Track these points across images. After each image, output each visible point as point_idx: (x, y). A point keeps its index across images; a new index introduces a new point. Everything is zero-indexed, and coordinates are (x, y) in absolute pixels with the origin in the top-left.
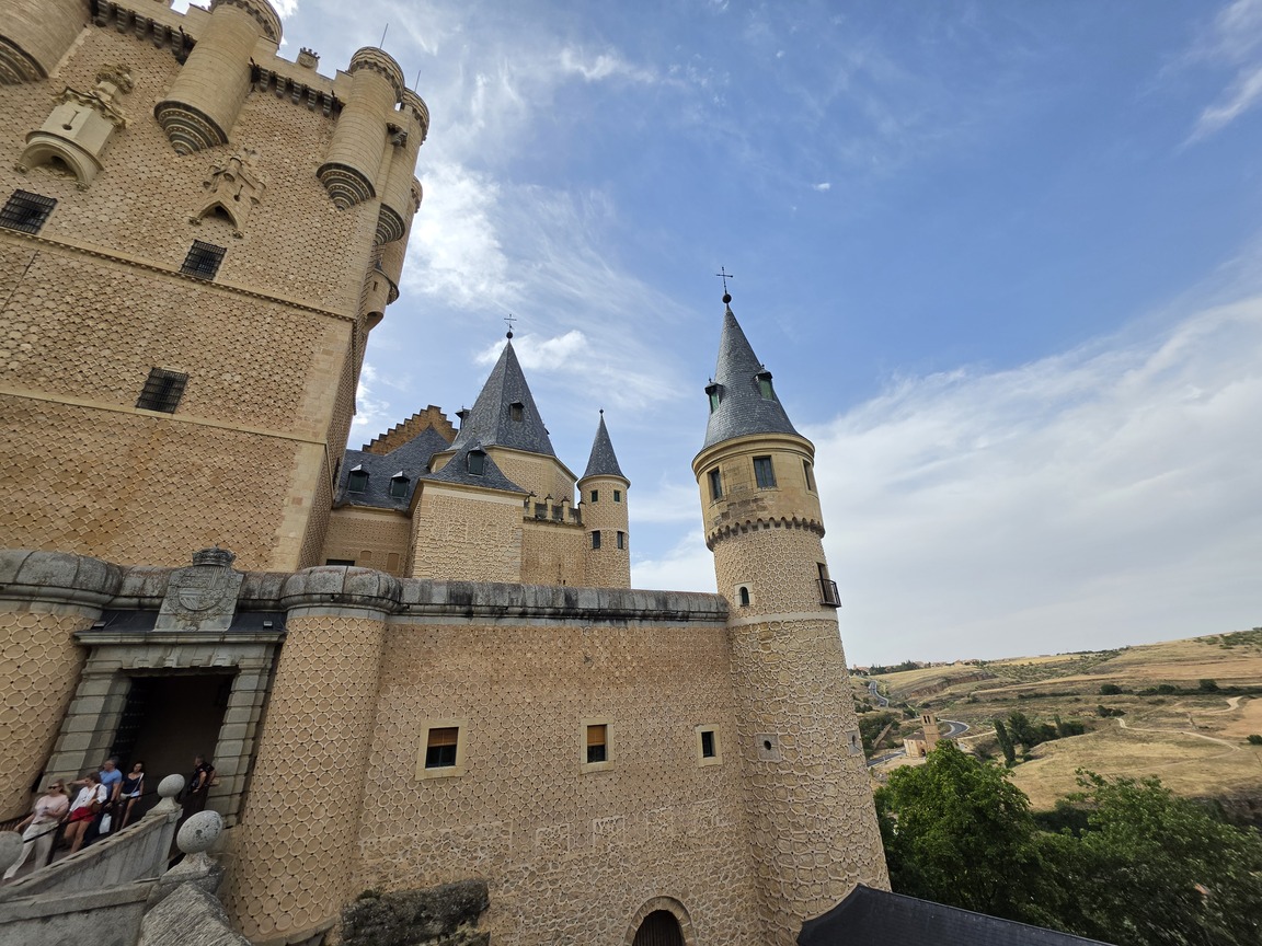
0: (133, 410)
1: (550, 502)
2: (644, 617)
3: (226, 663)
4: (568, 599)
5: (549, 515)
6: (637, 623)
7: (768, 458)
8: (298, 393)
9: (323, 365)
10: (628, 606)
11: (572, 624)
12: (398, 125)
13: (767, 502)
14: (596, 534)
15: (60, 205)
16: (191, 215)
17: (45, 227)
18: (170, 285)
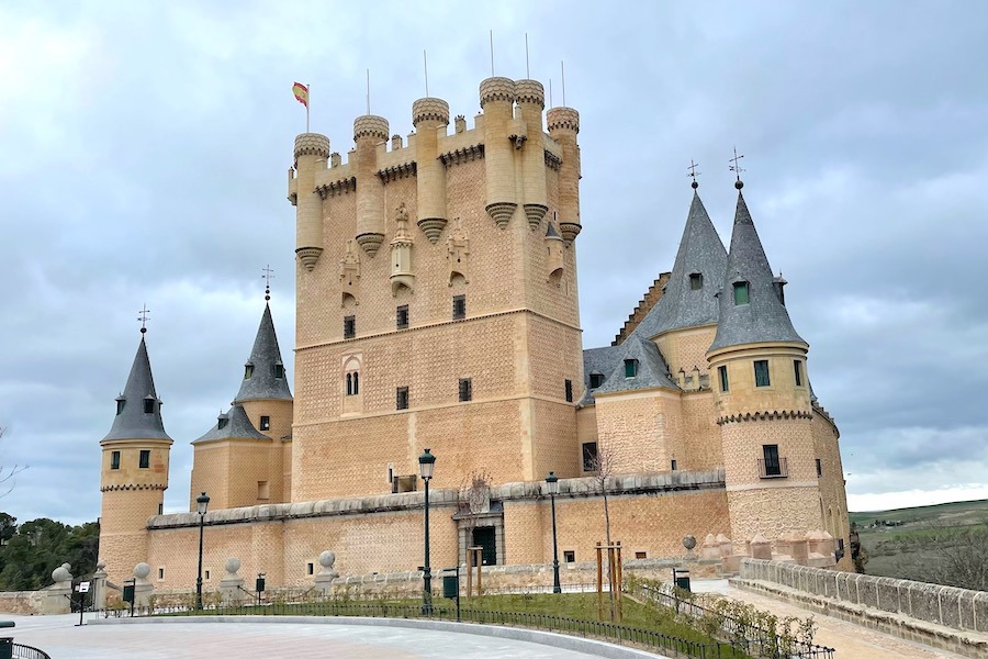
0: (459, 404)
2: (667, 489)
3: (491, 525)
4: (617, 484)
6: (663, 493)
7: (726, 367)
8: (512, 370)
9: (519, 348)
10: (653, 484)
11: (623, 497)
12: (514, 134)
13: (725, 404)
15: (410, 307)
16: (448, 281)
17: (410, 321)
18: (452, 330)
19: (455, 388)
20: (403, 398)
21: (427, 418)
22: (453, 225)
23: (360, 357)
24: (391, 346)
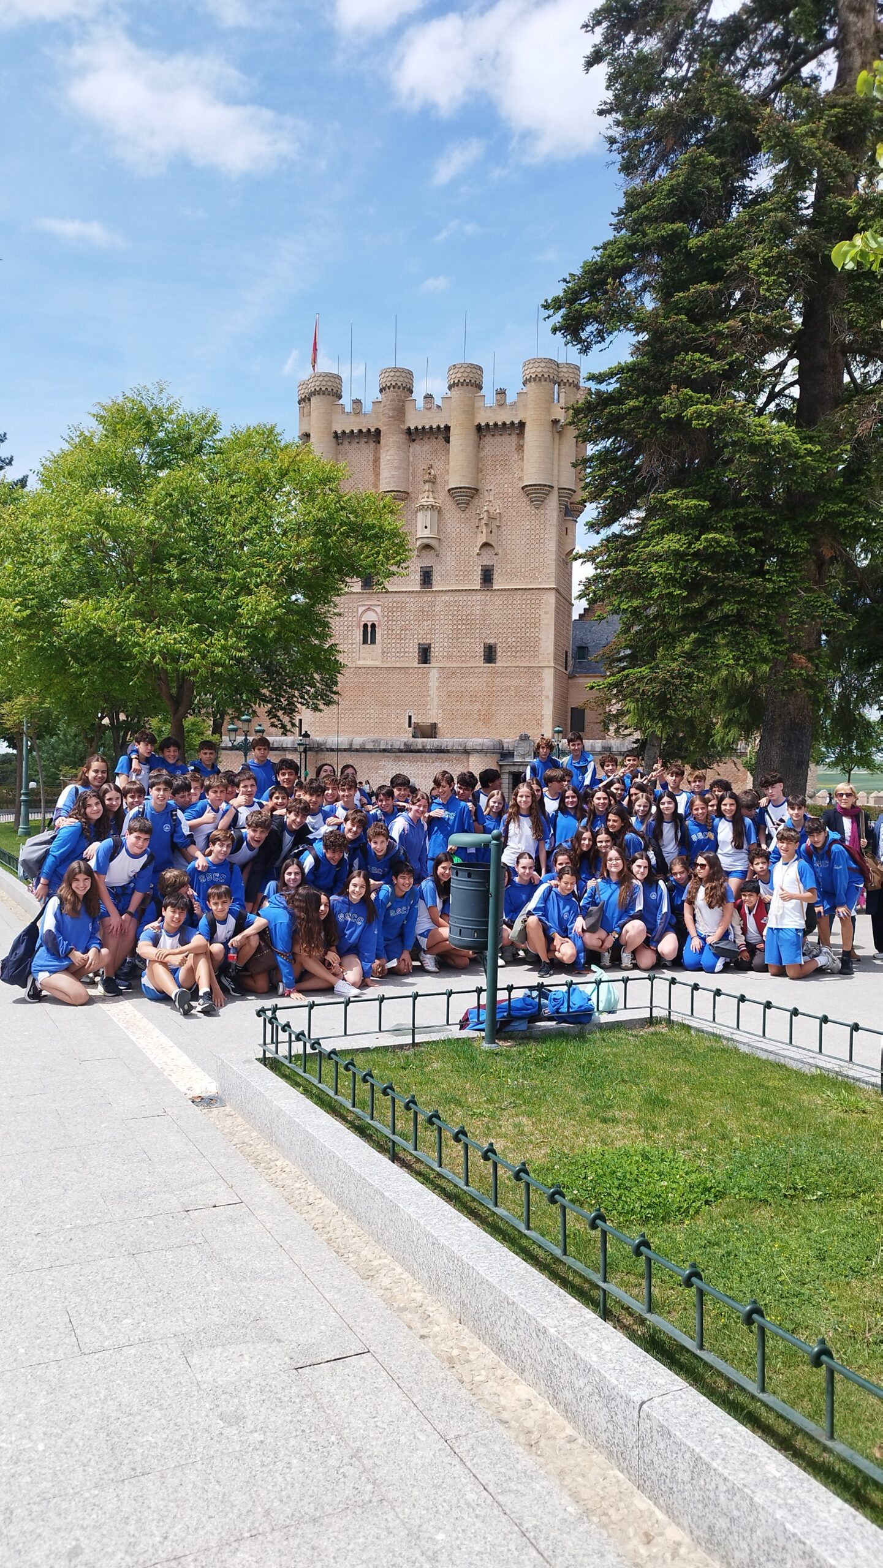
8: (538, 640)
9: (546, 621)
12: (558, 418)
15: (434, 569)
16: (477, 550)
17: (434, 582)
18: (479, 597)
19: (480, 651)
20: (425, 654)
21: (448, 674)
22: (487, 496)
23: (378, 609)
24: (413, 603)
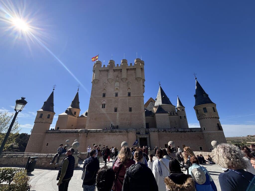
0: (129, 112)
1: (172, 112)
3: (146, 137)
5: (172, 114)
7: (206, 108)
12: (141, 67)
14: (181, 117)
15: (118, 93)
16: (127, 89)
17: (118, 96)
18: (128, 98)
19: (128, 109)
20: (116, 110)
21: (121, 114)
22: (128, 80)
23: (106, 101)
